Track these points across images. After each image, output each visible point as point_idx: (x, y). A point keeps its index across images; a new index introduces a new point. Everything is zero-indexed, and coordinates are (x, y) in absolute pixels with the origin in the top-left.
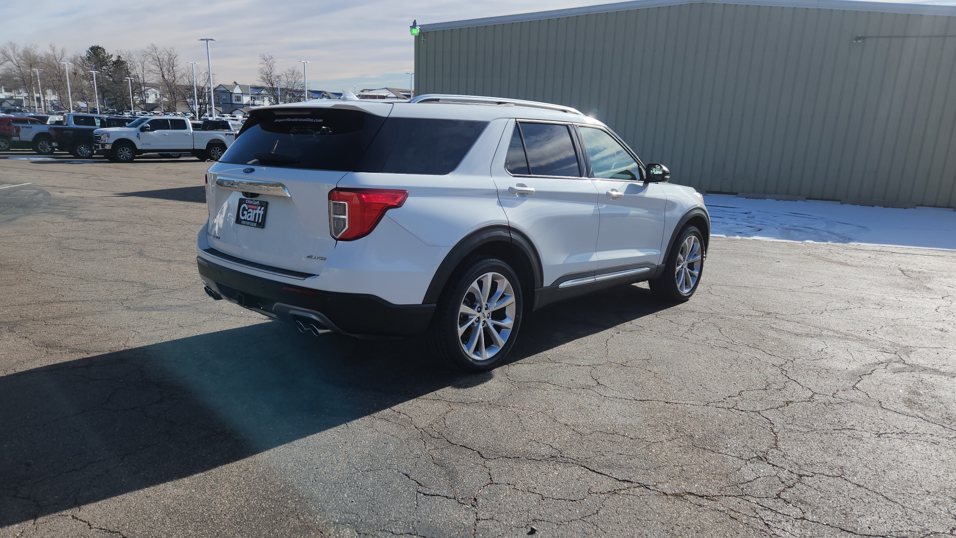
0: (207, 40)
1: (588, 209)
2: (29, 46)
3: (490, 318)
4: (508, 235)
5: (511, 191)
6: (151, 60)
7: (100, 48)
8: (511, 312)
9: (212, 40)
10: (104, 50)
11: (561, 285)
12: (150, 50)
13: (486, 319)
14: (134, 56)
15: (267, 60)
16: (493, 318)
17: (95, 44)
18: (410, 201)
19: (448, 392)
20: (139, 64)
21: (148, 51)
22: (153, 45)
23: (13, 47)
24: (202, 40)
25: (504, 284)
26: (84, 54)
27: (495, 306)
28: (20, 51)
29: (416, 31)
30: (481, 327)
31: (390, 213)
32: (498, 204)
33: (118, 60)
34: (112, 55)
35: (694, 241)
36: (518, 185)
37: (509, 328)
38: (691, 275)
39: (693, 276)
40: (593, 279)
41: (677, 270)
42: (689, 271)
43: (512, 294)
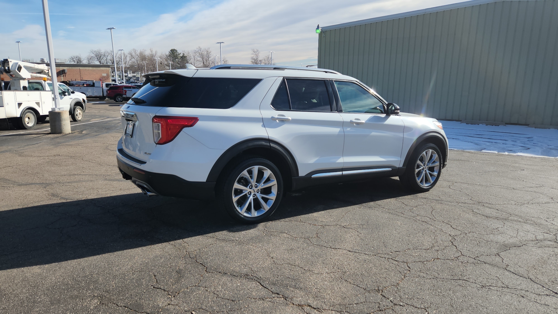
0: (220, 43)
1: (336, 130)
2: (142, 51)
3: (259, 193)
4: (269, 144)
5: (273, 119)
6: (198, 55)
7: (175, 50)
8: (275, 191)
9: (223, 43)
10: (177, 51)
11: (313, 176)
12: (198, 50)
13: (256, 193)
14: (190, 53)
15: (256, 52)
16: (261, 193)
17: (173, 48)
18: (199, 123)
19: (223, 234)
20: (192, 57)
21: (197, 50)
22: (199, 47)
23: (135, 51)
24: (218, 43)
25: (268, 173)
26: (168, 53)
27: (262, 186)
28: (138, 53)
29: (319, 31)
30: (251, 198)
31: (185, 130)
32: (262, 126)
33: (183, 56)
34: (180, 53)
35: (432, 153)
36: (279, 115)
37: (273, 200)
38: (431, 175)
39: (432, 176)
40: (340, 173)
41: (417, 171)
42: (428, 172)
43: (275, 179)
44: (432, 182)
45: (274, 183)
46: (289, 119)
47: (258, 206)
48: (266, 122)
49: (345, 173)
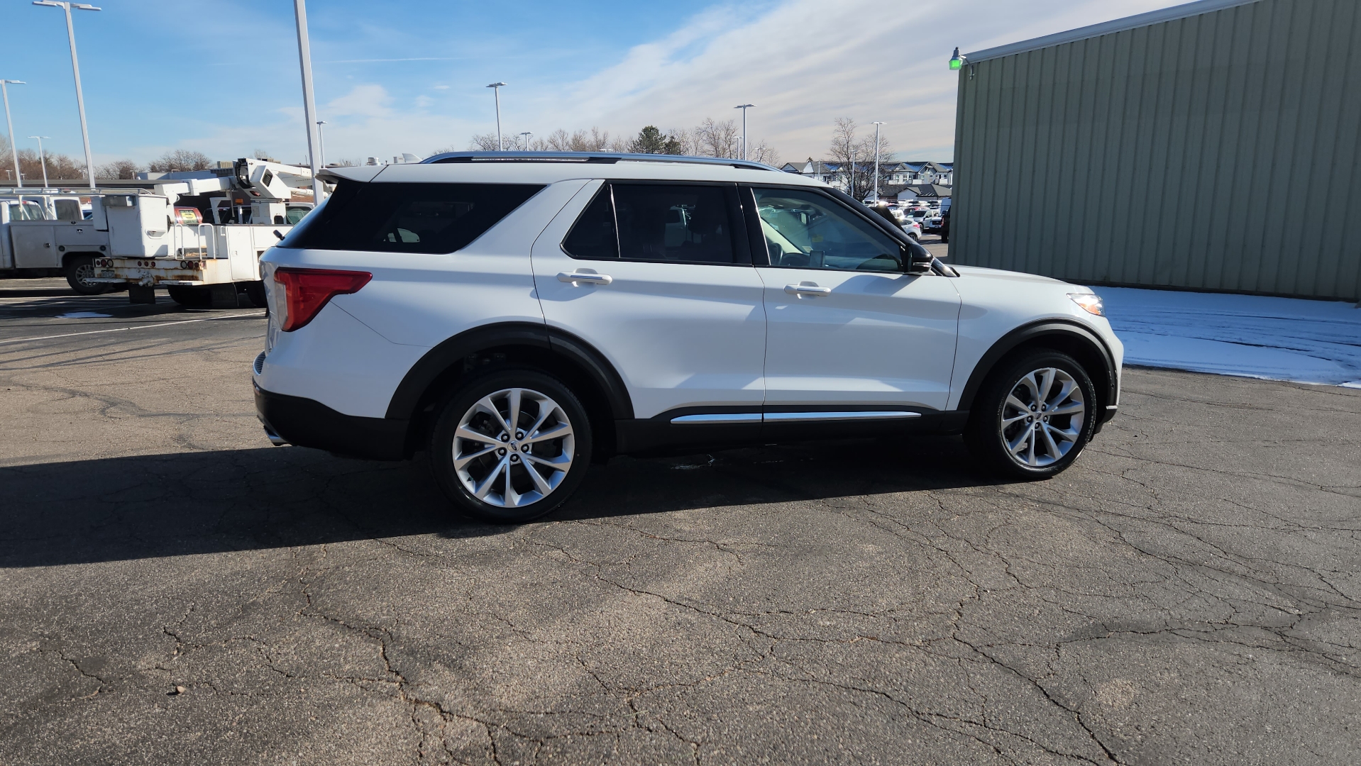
0: (744, 107)
2: (578, 133)
3: (529, 452)
4: (545, 339)
5: (563, 279)
6: (705, 139)
7: (653, 129)
8: (569, 452)
9: (750, 105)
10: (657, 131)
11: (675, 420)
12: (705, 126)
13: (520, 453)
14: (688, 135)
15: (845, 126)
16: (535, 453)
17: (648, 125)
18: (371, 286)
20: (692, 144)
21: (703, 127)
22: (709, 119)
23: (562, 134)
24: (739, 107)
25: (548, 406)
26: (636, 138)
27: (533, 436)
28: (570, 139)
29: (958, 64)
30: (506, 462)
31: (338, 299)
32: (532, 295)
33: (671, 142)
34: (665, 137)
35: (1057, 378)
36: (579, 271)
37: (563, 471)
38: (1058, 438)
39: (1063, 439)
40: (756, 417)
41: (1005, 423)
42: (1048, 428)
43: (567, 422)
44: (1059, 454)
45: (566, 429)
46: (607, 281)
47: (523, 483)
48: (541, 287)
49: (769, 416)
